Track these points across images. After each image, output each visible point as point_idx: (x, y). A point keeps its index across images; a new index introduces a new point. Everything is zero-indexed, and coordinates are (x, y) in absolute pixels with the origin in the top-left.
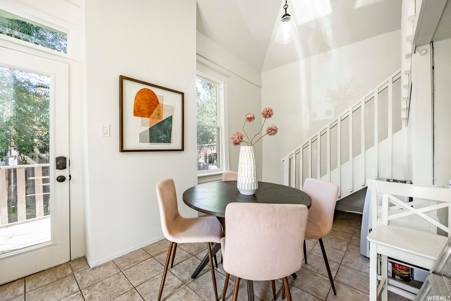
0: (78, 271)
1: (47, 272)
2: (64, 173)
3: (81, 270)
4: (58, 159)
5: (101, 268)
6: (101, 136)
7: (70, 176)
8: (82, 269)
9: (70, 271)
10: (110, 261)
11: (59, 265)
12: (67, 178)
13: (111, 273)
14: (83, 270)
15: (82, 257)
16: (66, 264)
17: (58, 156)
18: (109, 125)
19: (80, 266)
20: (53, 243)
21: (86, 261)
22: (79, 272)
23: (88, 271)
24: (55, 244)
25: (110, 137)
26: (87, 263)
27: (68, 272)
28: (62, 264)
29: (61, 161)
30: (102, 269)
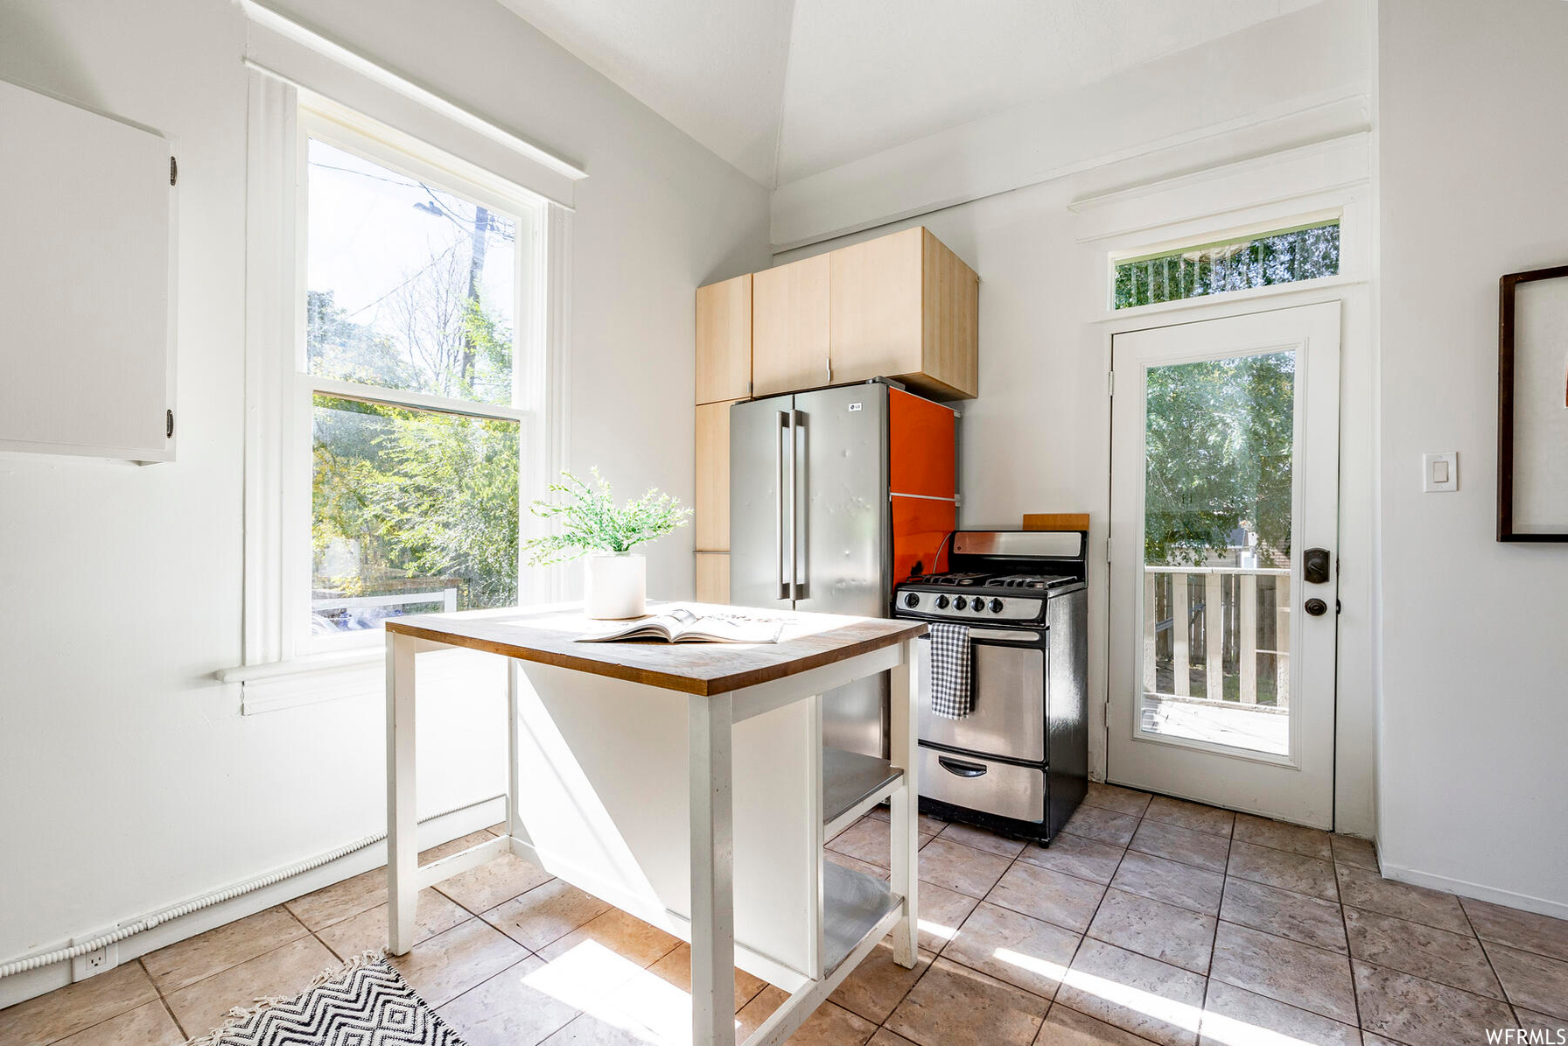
0: (1345, 862)
1: (1276, 825)
2: (1324, 592)
3: (1354, 865)
4: (1308, 555)
5: (1414, 893)
6: (1425, 490)
7: (1338, 603)
8: (1358, 866)
9: (1326, 853)
10: (1447, 892)
11: (1305, 827)
12: (1331, 607)
13: (1439, 922)
14: (1359, 868)
15: (1366, 840)
16: (1322, 833)
17: (1309, 547)
18: (1457, 454)
19: (1352, 856)
20: (1292, 764)
21: (1376, 855)
22: (1348, 867)
23: (1372, 878)
24: (1296, 769)
25: (1457, 493)
26: (1377, 861)
27: (1321, 850)
28: (1312, 829)
29: (1316, 560)
30: (1414, 895)
